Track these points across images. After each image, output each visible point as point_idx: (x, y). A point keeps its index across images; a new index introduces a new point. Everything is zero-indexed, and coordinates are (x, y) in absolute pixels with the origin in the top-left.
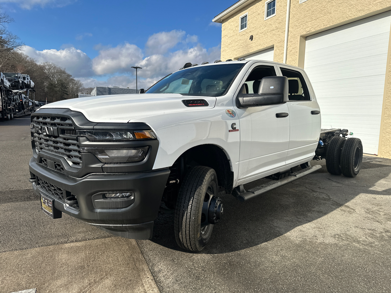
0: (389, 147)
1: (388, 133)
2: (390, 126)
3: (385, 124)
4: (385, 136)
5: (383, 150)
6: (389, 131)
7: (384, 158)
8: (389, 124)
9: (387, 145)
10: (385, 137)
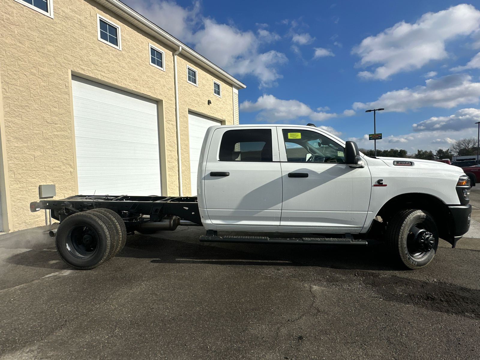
0: (23, 216)
1: (19, 200)
2: (20, 191)
3: (13, 189)
4: (17, 204)
5: (16, 221)
6: (20, 197)
7: (20, 230)
8: (18, 190)
9: (21, 215)
10: (16, 206)
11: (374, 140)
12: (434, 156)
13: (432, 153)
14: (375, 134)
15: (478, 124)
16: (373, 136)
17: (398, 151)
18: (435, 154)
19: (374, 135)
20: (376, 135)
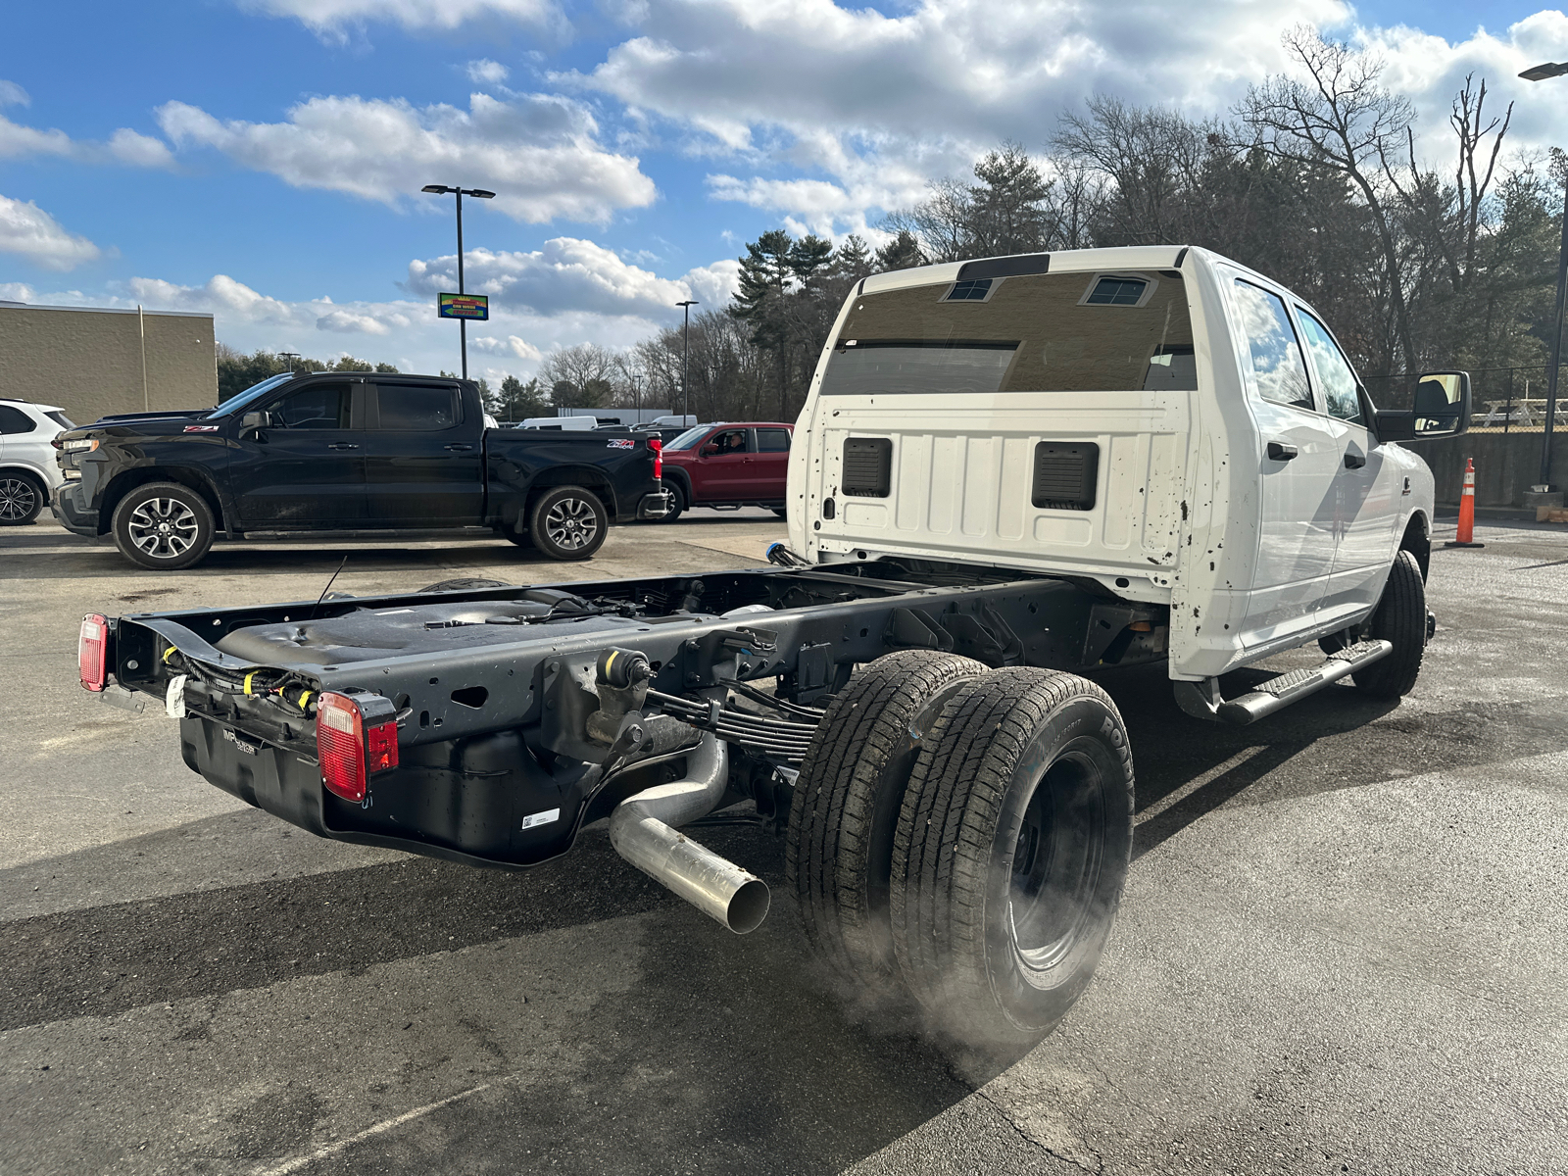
11: (459, 320)
12: (494, 403)
13: (488, 388)
14: (461, 294)
15: (684, 307)
16: (456, 302)
17: (369, 368)
18: (497, 395)
19: (461, 299)
20: (468, 299)
